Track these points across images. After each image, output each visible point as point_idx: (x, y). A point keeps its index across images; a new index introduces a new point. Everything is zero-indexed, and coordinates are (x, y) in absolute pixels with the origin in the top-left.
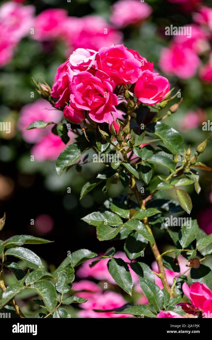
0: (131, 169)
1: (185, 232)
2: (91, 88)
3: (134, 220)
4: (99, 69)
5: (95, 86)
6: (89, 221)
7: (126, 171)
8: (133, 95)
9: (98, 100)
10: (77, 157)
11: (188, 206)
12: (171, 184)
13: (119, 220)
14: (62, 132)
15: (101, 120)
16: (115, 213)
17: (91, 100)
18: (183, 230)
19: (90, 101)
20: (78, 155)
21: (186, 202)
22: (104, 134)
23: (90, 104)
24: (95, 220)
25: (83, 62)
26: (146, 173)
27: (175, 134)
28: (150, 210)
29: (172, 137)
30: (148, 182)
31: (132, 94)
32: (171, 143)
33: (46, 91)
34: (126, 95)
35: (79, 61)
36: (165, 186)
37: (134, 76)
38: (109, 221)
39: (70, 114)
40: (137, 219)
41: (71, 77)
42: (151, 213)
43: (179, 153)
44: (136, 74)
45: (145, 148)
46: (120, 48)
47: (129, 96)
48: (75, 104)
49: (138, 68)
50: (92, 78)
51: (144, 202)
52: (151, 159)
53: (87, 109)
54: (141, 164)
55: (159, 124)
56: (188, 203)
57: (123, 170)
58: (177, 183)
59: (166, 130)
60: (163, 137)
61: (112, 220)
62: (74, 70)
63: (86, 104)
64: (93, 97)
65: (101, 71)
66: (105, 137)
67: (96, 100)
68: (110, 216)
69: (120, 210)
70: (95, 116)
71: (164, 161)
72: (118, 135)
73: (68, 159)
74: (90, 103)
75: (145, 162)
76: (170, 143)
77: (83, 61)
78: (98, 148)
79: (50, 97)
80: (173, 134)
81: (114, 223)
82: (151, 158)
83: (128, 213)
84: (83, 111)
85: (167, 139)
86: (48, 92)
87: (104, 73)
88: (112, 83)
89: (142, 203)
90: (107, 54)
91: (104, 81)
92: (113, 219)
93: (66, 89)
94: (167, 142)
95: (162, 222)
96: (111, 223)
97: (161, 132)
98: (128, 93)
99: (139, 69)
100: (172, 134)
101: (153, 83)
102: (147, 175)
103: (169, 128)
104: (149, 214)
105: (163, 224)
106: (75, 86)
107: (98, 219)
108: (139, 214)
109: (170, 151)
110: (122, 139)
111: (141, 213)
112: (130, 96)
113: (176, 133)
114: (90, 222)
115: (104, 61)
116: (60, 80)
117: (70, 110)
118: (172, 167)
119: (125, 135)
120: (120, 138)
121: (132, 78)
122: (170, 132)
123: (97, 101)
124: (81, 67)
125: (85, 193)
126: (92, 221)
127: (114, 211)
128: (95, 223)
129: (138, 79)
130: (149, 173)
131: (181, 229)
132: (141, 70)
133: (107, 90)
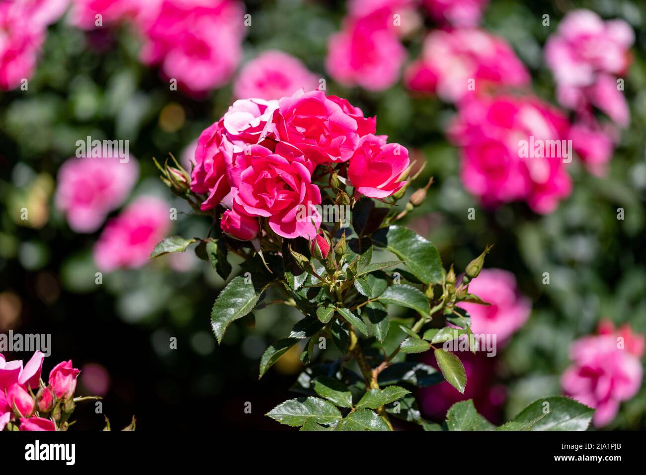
0: (352, 318)
1: (454, 425)
2: (269, 176)
3: (363, 410)
4: (282, 139)
5: (278, 173)
6: (280, 417)
7: (340, 322)
8: (346, 182)
9: (284, 196)
10: (250, 301)
11: (459, 379)
12: (424, 338)
13: (334, 412)
14: (216, 256)
15: (292, 233)
16: (326, 400)
17: (272, 197)
18: (449, 421)
19: (270, 199)
20: (251, 297)
21: (455, 372)
22: (300, 258)
23: (270, 206)
24: (291, 414)
25: (250, 126)
26: (378, 322)
27: (425, 246)
28: (390, 390)
29: (419, 251)
30: (382, 339)
31: (343, 180)
32: (419, 263)
33: (182, 182)
34: (333, 182)
35: (242, 125)
36: (414, 345)
37: (346, 147)
38: (317, 415)
39: (234, 225)
40: (368, 408)
41: (229, 155)
42: (393, 394)
43: (432, 279)
44: (350, 144)
45: (371, 276)
46: (315, 98)
47: (338, 184)
48: (242, 207)
49: (352, 131)
50: (272, 157)
51: (375, 373)
52: (384, 296)
53: (266, 214)
54: (367, 306)
55: (393, 230)
56: (459, 374)
57: (335, 320)
58: (435, 337)
59: (407, 240)
60: (403, 253)
61: (321, 413)
62: (234, 142)
63: (262, 205)
64: (274, 192)
65: (287, 143)
66: (302, 264)
67: (281, 197)
68: (317, 407)
69: (334, 393)
70: (279, 226)
71: (408, 297)
72: (327, 260)
73: (234, 305)
74: (271, 203)
75: (373, 302)
76: (415, 263)
77: (250, 124)
78: (288, 284)
79: (188, 191)
80: (420, 245)
81: (327, 419)
82: (384, 293)
83: (349, 397)
84: (256, 218)
85: (410, 255)
86: (186, 184)
87: (294, 146)
88: (308, 163)
89: (371, 377)
90: (295, 110)
91: (294, 162)
92: (324, 411)
93: (222, 177)
94: (410, 261)
95: (409, 408)
96: (321, 418)
97: (398, 244)
98: (337, 178)
99: (353, 134)
100: (418, 247)
101: (383, 158)
102: (380, 326)
103: (413, 235)
104: (389, 398)
105: (410, 411)
106: (238, 172)
107: (296, 414)
108: (370, 399)
109: (418, 278)
110: (334, 266)
111: (374, 395)
112: (342, 184)
113: (425, 244)
114: (281, 419)
115: (290, 124)
116: (209, 161)
117: (233, 217)
118: (423, 307)
119: (338, 257)
120: (332, 266)
121: (342, 151)
122: (414, 242)
123: (283, 198)
124: (247, 136)
125: (268, 366)
126: (286, 417)
127: (323, 396)
128: (291, 421)
129: (354, 153)
130: (382, 321)
131: (447, 419)
132: (358, 135)
133: (300, 177)
